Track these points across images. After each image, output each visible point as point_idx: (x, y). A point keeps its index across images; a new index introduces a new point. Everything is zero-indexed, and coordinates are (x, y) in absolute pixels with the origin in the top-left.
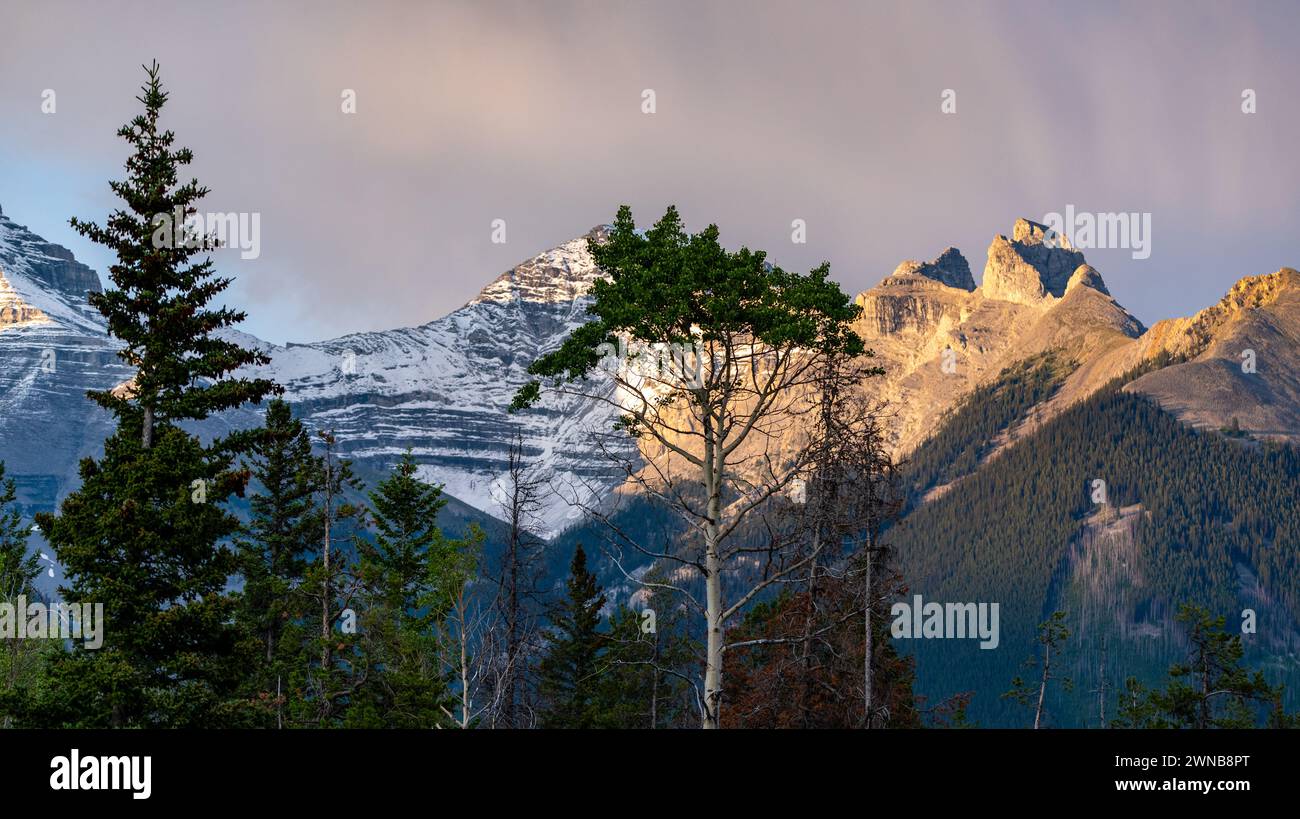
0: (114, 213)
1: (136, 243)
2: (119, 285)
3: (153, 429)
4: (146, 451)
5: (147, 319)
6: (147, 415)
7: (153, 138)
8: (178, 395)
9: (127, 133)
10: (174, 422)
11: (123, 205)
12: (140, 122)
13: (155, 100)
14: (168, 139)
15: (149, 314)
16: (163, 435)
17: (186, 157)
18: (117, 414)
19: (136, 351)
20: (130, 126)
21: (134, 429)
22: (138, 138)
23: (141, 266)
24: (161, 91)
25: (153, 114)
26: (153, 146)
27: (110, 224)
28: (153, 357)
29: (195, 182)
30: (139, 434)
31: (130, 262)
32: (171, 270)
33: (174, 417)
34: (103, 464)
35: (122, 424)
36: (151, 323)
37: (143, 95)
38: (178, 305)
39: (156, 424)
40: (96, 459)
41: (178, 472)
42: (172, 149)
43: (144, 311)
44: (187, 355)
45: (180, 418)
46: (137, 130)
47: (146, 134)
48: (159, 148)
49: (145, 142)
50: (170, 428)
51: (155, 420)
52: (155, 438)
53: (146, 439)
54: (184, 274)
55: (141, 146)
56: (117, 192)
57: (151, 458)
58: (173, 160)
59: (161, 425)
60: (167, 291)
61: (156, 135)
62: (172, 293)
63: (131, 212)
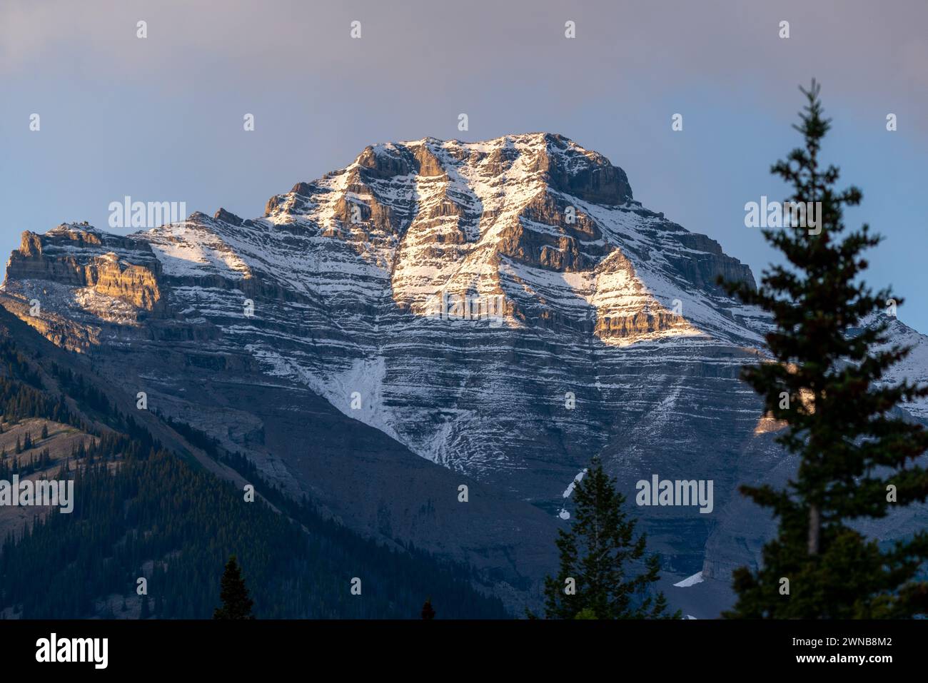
0: (768, 268)
1: (796, 304)
2: (776, 356)
3: (822, 531)
4: (812, 558)
5: (812, 397)
6: (813, 514)
7: (814, 176)
8: (852, 488)
9: (783, 170)
10: (847, 522)
11: (780, 259)
12: (798, 156)
13: (815, 129)
14: (832, 176)
15: (816, 390)
16: (834, 537)
17: (854, 197)
18: (777, 513)
19: (799, 436)
20: (785, 160)
21: (798, 531)
22: (795, 176)
23: (802, 332)
24: (822, 117)
25: (813, 146)
26: (814, 186)
27: (764, 281)
28: (819, 443)
29: (866, 228)
30: (804, 538)
31: (789, 327)
32: (839, 336)
33: (846, 516)
34: (761, 575)
35: (784, 526)
36: (817, 402)
37: (800, 123)
38: (848, 379)
39: (825, 525)
40: (752, 570)
41: (852, 584)
42: (838, 189)
43: (808, 387)
44: (860, 440)
45: (854, 517)
46: (795, 166)
47: (805, 170)
48: (822, 187)
49: (804, 180)
50: (843, 530)
51: (822, 519)
52: (825, 540)
53: (812, 544)
54: (854, 342)
55: (799, 185)
56: (771, 242)
57: (819, 567)
58: (838, 201)
59: (831, 526)
60: (835, 362)
61: (818, 171)
62: (844, 362)
63: (789, 267)
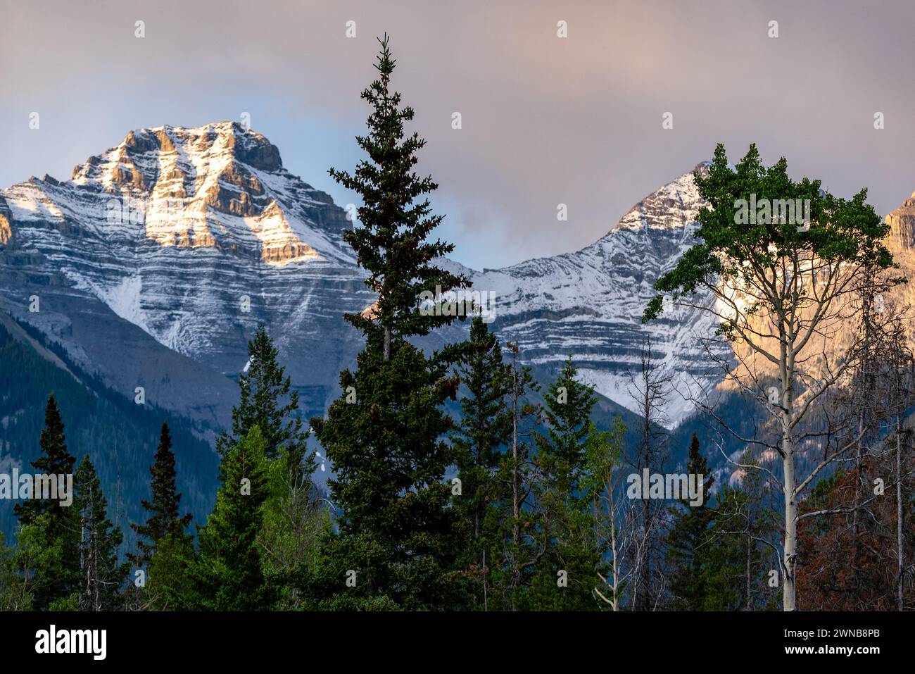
0: (360, 163)
1: (376, 188)
2: (364, 224)
3: (391, 344)
4: (386, 363)
5: (385, 252)
6: (386, 332)
7: (386, 99)
8: (408, 315)
9: (367, 95)
10: (406, 338)
11: (366, 156)
12: (376, 86)
13: (386, 67)
14: (396, 100)
15: (387, 247)
16: (397, 349)
17: (409, 114)
18: (365, 332)
19: (378, 279)
20: (370, 89)
21: (378, 344)
22: (375, 99)
23: (379, 208)
24: (391, 59)
25: (385, 78)
26: (386, 105)
27: (357, 172)
28: (390, 284)
29: (416, 136)
30: (381, 349)
31: (372, 204)
32: (400, 209)
33: (405, 334)
34: (357, 375)
35: (370, 341)
36: (388, 255)
37: (378, 63)
38: (406, 239)
39: (393, 340)
40: (351, 372)
41: (409, 380)
42: (400, 108)
43: (383, 246)
44: (414, 281)
45: (410, 334)
46: (375, 93)
47: (381, 96)
48: (390, 107)
49: (380, 102)
50: (403, 343)
51: (392, 336)
52: (393, 351)
53: (386, 353)
54: (411, 213)
55: (377, 106)
56: (361, 145)
57: (390, 369)
58: (400, 117)
59: (396, 341)
60: (398, 227)
61: (388, 96)
62: (402, 229)
63: (372, 162)
